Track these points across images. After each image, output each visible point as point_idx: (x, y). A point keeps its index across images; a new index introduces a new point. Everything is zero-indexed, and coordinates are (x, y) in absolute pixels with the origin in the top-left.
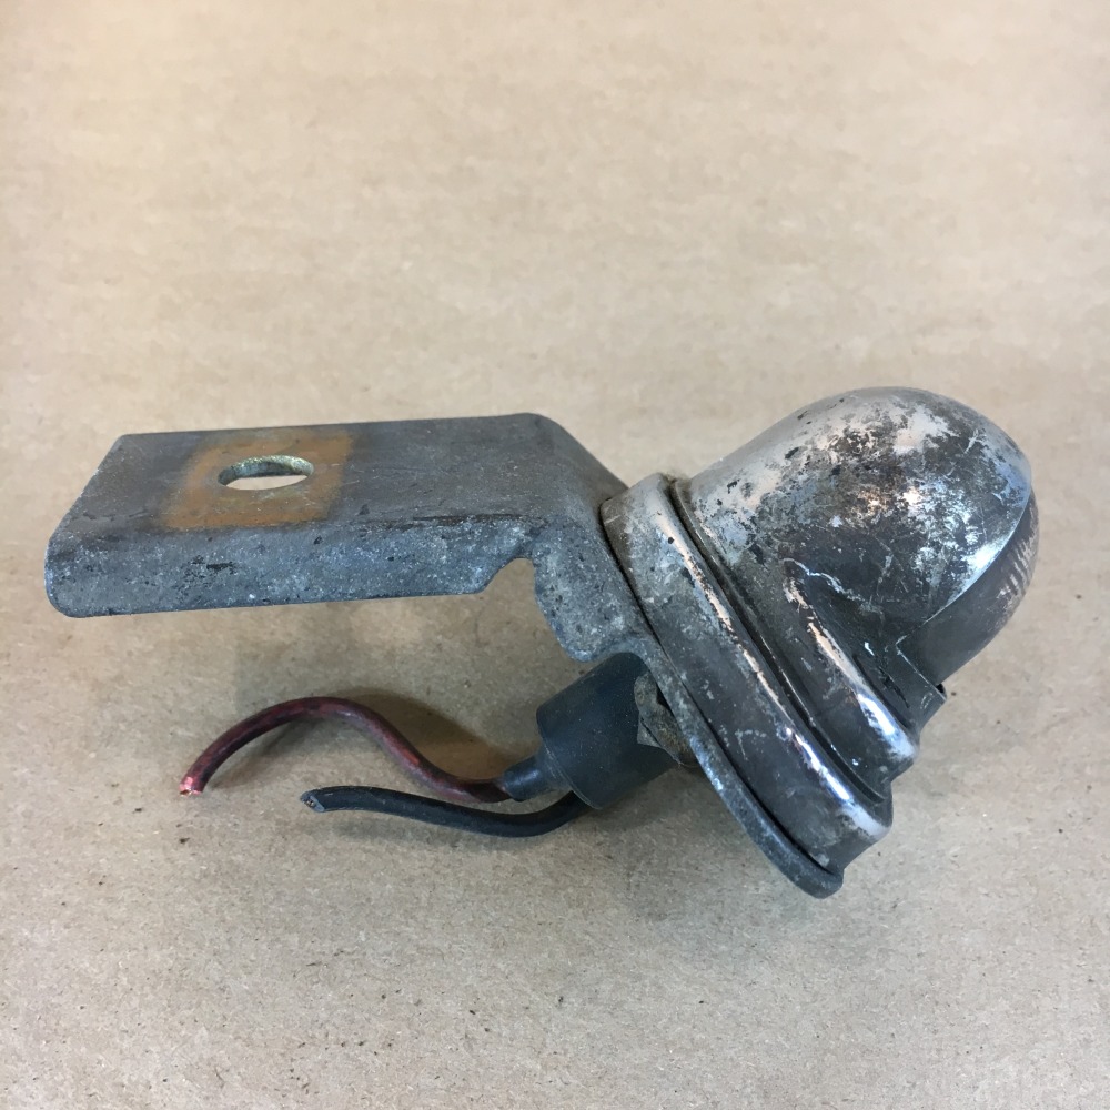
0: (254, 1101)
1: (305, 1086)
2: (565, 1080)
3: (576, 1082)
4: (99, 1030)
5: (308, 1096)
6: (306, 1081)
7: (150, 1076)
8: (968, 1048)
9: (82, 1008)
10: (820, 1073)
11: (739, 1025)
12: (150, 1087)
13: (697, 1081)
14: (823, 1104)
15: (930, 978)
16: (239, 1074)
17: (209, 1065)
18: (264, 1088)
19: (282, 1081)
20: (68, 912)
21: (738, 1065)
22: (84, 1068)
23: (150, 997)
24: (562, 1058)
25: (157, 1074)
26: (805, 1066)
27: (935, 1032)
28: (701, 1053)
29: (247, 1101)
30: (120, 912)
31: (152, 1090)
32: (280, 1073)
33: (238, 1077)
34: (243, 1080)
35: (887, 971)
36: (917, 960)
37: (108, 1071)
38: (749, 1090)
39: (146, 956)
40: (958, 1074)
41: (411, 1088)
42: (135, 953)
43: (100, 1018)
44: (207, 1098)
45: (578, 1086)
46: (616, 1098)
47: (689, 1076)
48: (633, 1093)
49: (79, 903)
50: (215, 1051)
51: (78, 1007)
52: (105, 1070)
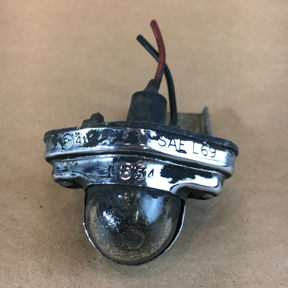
0: (61, 278)
1: (77, 274)
2: (156, 271)
3: (159, 271)
4: (13, 259)
5: (78, 277)
6: (77, 273)
7: (29, 271)
8: (273, 256)
9: (8, 253)
10: (231, 265)
11: (206, 253)
12: (28, 274)
13: (195, 269)
14: (233, 274)
15: (260, 239)
16: (56, 271)
17: (47, 268)
18: (64, 275)
19: (70, 272)
20: (4, 228)
21: (207, 264)
22: (8, 270)
23: (29, 250)
24: (154, 265)
25: (31, 271)
26: (226, 264)
27: (263, 253)
28: (196, 262)
29: (59, 278)
30: (20, 228)
31: (29, 275)
32: (69, 270)
33: (56, 272)
34: (58, 273)
35: (248, 237)
36: (256, 234)
37: (15, 270)
38: (211, 271)
39: (28, 240)
40: (272, 264)
41: (110, 274)
42: (25, 239)
43: (14, 256)
44: (47, 278)
45: (160, 272)
46: (172, 275)
47: (193, 268)
48: (176, 273)
49: (8, 225)
50: (49, 264)
51: (7, 253)
52: (14, 270)
